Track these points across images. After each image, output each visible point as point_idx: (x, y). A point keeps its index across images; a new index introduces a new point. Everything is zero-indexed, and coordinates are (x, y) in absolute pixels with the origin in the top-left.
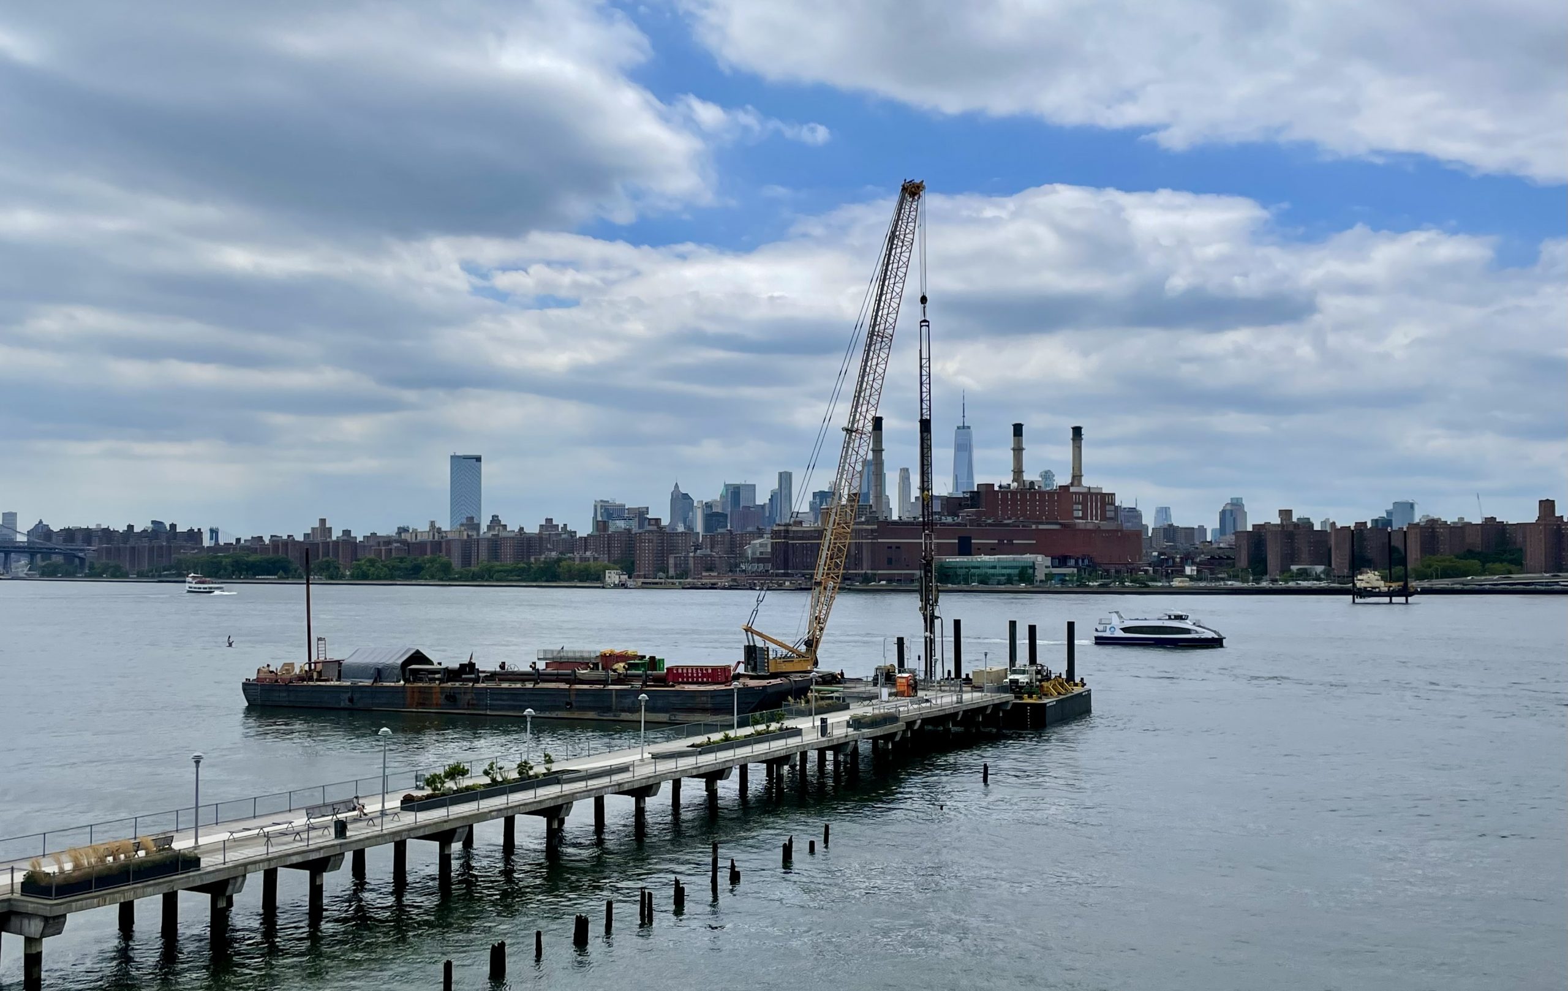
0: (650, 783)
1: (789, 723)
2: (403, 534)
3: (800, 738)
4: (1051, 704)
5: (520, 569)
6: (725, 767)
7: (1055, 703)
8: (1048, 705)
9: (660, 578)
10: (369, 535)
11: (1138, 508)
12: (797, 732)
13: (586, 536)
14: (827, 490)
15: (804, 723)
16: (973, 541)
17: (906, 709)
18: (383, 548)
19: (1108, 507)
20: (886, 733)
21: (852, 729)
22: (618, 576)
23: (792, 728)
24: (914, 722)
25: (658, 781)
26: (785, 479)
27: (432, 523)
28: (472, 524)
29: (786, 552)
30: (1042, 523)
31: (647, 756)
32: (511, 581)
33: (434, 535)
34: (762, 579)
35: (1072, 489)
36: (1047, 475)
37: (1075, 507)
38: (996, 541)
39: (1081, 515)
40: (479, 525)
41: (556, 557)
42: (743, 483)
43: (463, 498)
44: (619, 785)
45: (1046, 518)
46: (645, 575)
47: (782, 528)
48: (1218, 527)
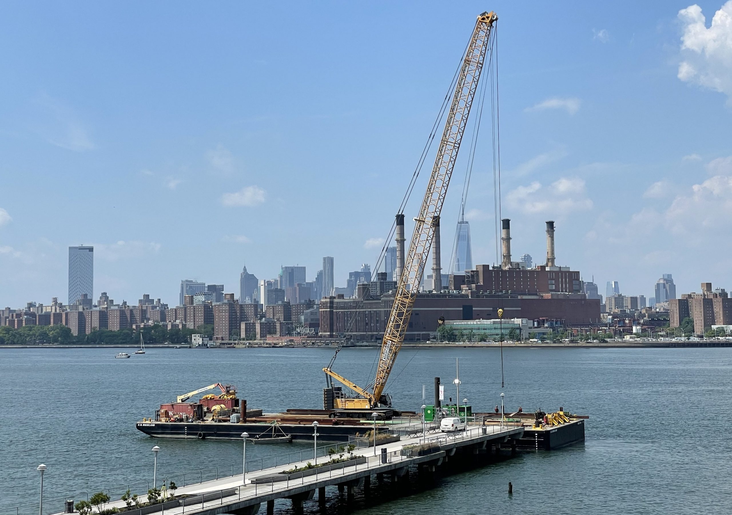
0: (252, 504)
1: (357, 453)
2: (31, 309)
3: (366, 464)
4: (553, 431)
5: (124, 334)
6: (309, 489)
7: (556, 430)
8: (551, 432)
9: (234, 340)
10: (5, 309)
11: (594, 283)
12: (362, 460)
13: (175, 308)
14: (360, 271)
15: (367, 453)
16: (474, 309)
17: (444, 440)
18: (16, 319)
19: (574, 282)
20: (431, 459)
21: (406, 457)
22: (201, 339)
23: (359, 457)
24: (451, 450)
25: (258, 503)
26: (329, 262)
27: (55, 300)
28: (87, 301)
29: (331, 319)
30: (525, 294)
31: (248, 482)
32: (118, 343)
33: (56, 309)
34: (313, 340)
35: (547, 269)
36: (528, 258)
37: (549, 282)
38: (492, 309)
39: (554, 288)
40: (91, 300)
41: (153, 325)
42: (296, 266)
43: (79, 279)
44: (228, 506)
45: (528, 291)
46: (222, 337)
47: (328, 300)
48: (655, 296)
